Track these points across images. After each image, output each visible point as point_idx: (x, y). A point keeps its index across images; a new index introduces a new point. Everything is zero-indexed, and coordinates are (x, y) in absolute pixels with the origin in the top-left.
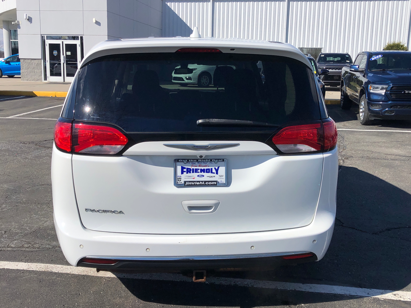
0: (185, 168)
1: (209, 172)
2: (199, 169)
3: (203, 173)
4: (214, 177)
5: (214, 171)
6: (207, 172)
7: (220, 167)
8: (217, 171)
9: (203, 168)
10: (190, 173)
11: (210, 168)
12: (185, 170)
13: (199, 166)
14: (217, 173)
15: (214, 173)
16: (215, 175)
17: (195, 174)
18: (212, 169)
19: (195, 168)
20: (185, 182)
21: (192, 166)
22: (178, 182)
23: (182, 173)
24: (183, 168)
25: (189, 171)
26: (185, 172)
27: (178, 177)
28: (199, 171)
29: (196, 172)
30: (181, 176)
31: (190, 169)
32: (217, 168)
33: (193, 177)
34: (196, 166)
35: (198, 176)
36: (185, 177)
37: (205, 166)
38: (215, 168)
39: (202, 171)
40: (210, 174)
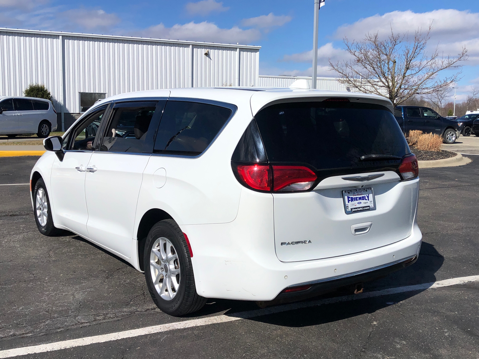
0: (349, 198)
1: (364, 199)
2: (357, 198)
3: (360, 201)
4: (367, 203)
5: (367, 198)
6: (363, 200)
7: (369, 195)
8: (368, 197)
9: (360, 196)
10: (353, 201)
11: (364, 196)
12: (350, 199)
13: (358, 195)
14: (368, 200)
15: (367, 200)
16: (367, 201)
17: (356, 202)
18: (365, 196)
19: (355, 197)
20: (352, 209)
21: (353, 196)
22: (347, 209)
23: (349, 202)
24: (348, 198)
25: (352, 200)
26: (350, 200)
27: (347, 206)
28: (358, 199)
29: (356, 200)
30: (348, 205)
31: (352, 198)
32: (368, 195)
33: (355, 205)
34: (356, 195)
35: (358, 203)
36: (351, 205)
37: (361, 195)
38: (367, 196)
39: (360, 198)
40: (364, 201)
